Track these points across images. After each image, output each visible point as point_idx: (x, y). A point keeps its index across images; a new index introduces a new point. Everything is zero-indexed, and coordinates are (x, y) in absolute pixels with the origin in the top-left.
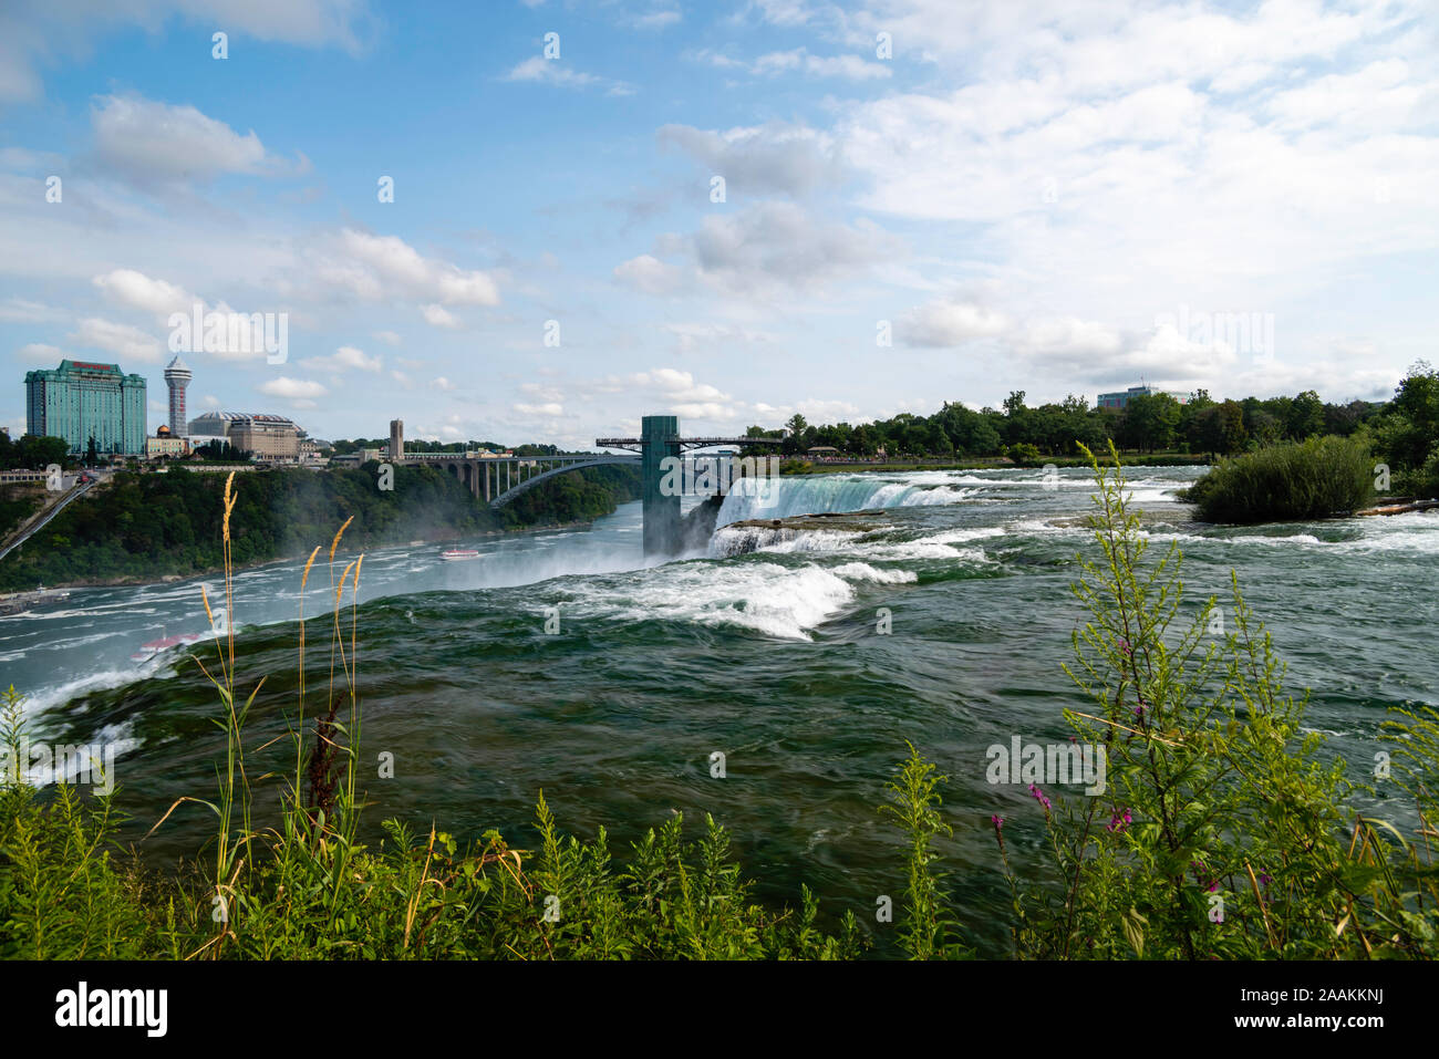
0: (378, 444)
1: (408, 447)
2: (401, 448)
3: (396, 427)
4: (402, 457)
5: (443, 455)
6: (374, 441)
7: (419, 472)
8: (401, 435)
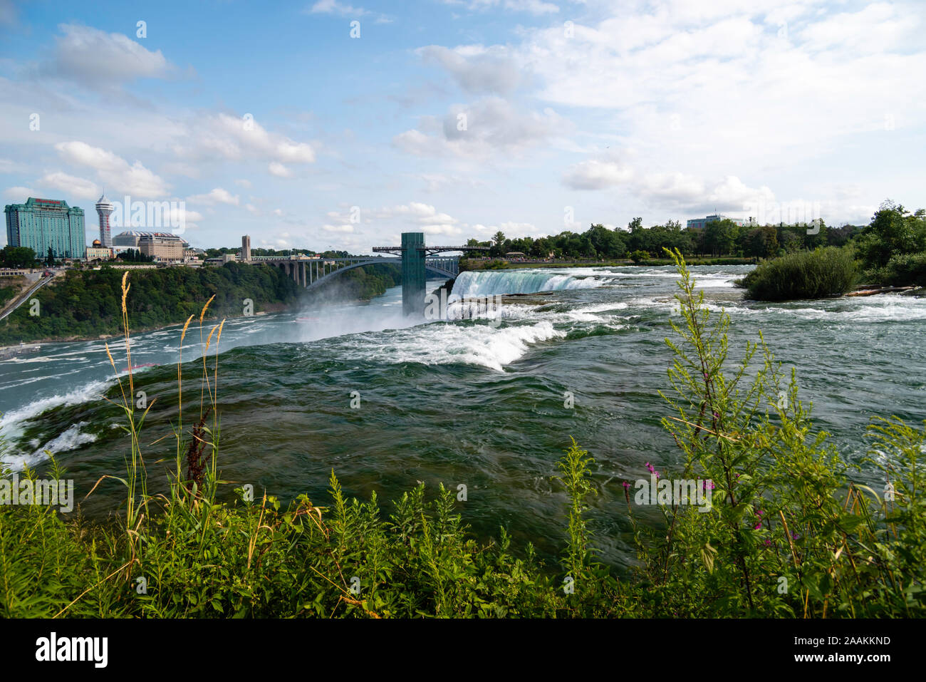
0: (235, 251)
1: (254, 252)
2: (249, 253)
3: (245, 240)
4: (250, 259)
5: (276, 258)
6: (232, 249)
7: (260, 268)
8: (249, 245)
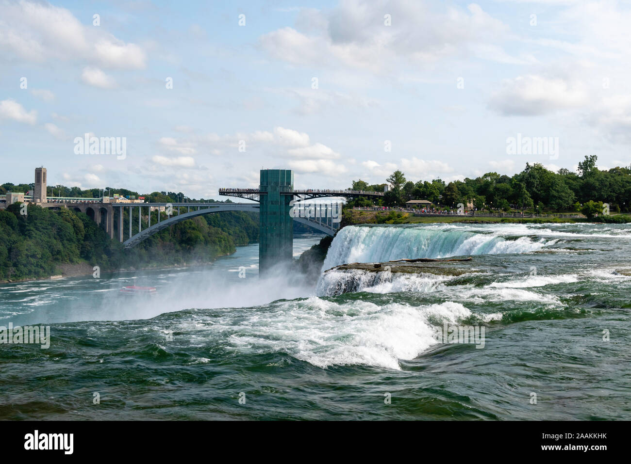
0: (24, 188)
1: (51, 191)
2: (44, 192)
3: (39, 174)
4: (45, 200)
5: (83, 199)
6: (20, 185)
7: (59, 214)
8: (44, 181)
